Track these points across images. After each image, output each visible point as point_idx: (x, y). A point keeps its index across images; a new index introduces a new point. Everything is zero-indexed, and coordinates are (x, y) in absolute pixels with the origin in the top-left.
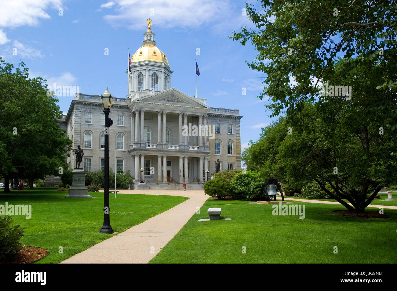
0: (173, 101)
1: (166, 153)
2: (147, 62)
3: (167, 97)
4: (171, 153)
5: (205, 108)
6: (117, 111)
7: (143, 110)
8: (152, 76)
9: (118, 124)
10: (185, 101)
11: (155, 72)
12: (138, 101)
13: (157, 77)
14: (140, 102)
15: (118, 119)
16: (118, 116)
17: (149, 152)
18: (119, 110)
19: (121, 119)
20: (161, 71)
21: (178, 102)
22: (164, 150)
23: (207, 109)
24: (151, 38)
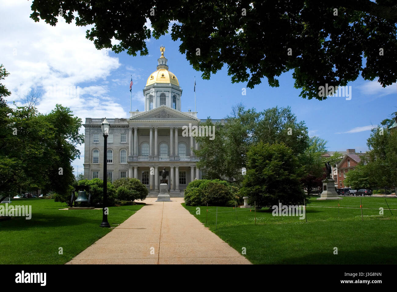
0: (164, 117)
1: (157, 164)
2: (155, 85)
3: (158, 114)
4: (162, 164)
5: (195, 121)
6: (120, 130)
7: (136, 127)
8: (161, 96)
9: (122, 141)
10: (175, 116)
11: (163, 92)
12: (131, 120)
13: (165, 96)
14: (133, 121)
15: (122, 137)
16: (122, 134)
17: (141, 164)
18: (122, 129)
19: (123, 137)
20: (169, 91)
21: (169, 117)
22: (154, 161)
23: (197, 121)
24: (163, 63)
